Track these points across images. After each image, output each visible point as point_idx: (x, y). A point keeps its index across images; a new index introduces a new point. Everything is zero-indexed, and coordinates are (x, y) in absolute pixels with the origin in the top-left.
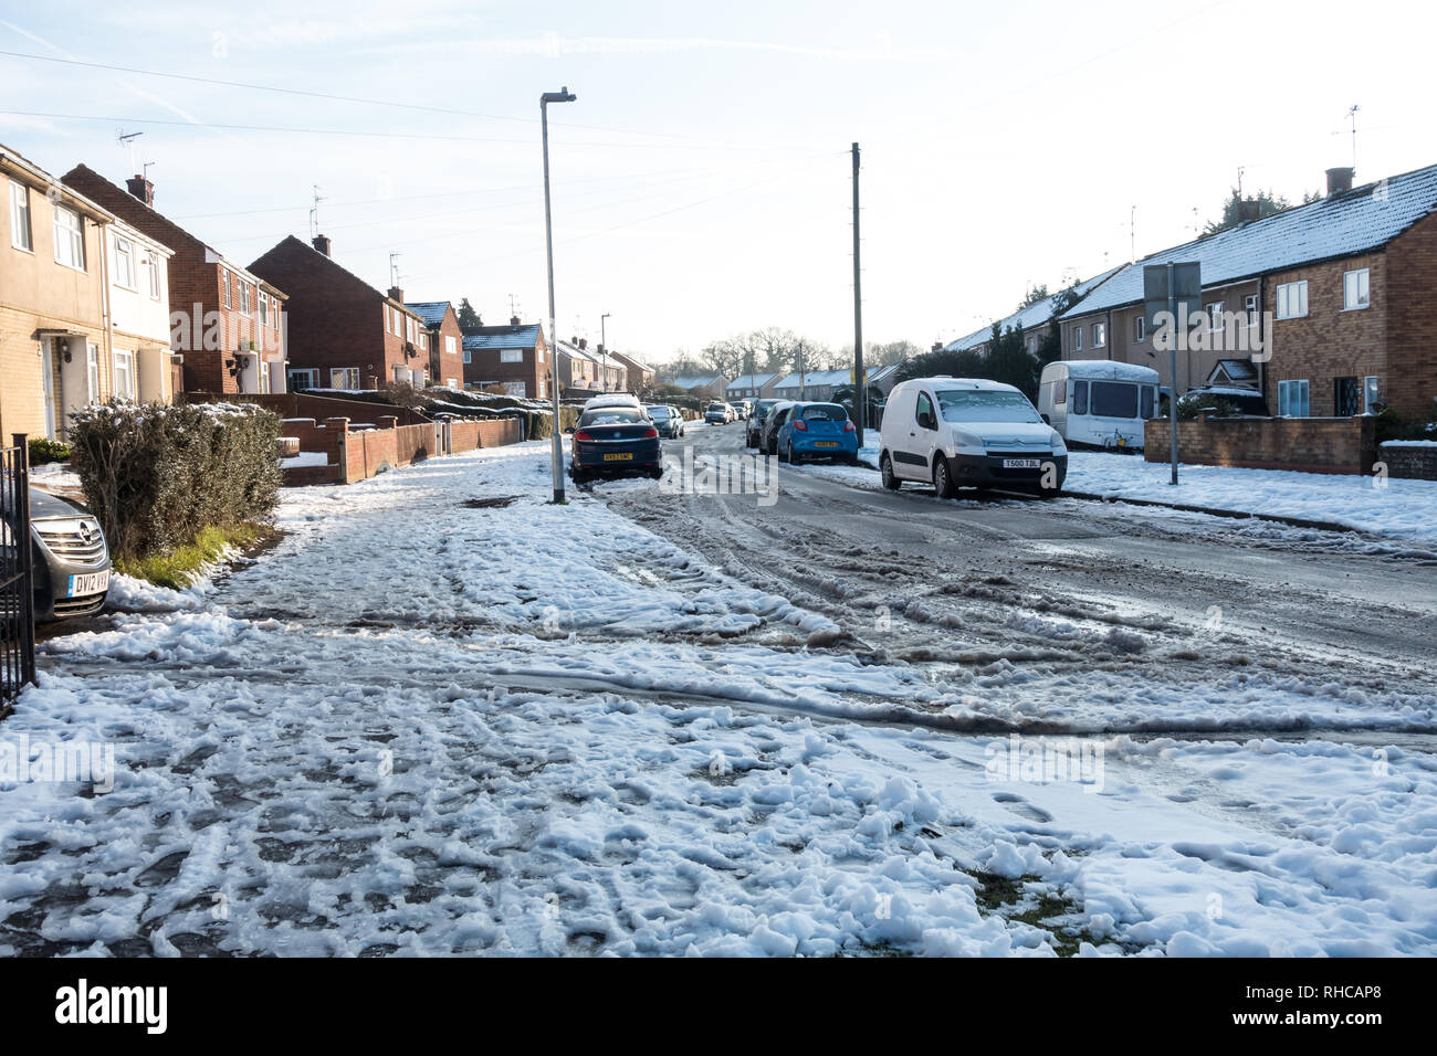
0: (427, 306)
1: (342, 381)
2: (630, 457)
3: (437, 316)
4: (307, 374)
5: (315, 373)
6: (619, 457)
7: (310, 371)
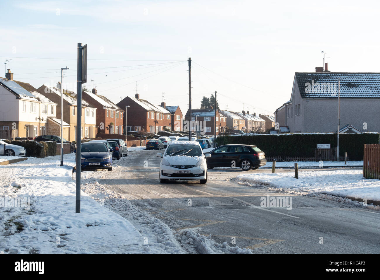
0: (172, 107)
1: (138, 129)
2: (153, 147)
3: (175, 110)
4: (129, 128)
5: (131, 127)
6: (151, 147)
7: (130, 127)
